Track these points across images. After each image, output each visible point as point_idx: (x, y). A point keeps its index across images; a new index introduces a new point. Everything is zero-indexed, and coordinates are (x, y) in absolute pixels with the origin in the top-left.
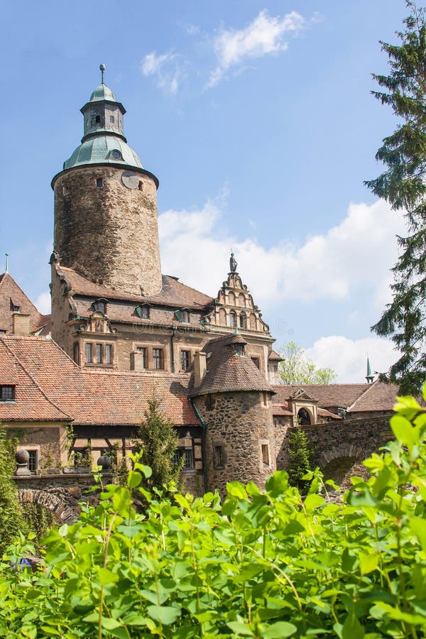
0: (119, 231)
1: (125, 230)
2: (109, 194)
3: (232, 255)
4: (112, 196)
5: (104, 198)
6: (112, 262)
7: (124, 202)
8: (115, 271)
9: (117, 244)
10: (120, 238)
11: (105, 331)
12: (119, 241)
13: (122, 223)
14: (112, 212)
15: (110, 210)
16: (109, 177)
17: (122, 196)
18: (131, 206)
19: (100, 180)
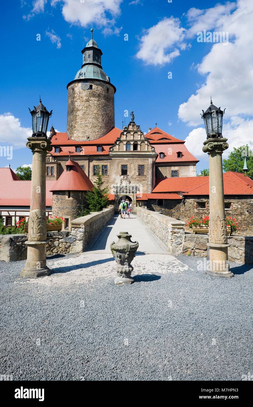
0: (78, 112)
1: (81, 111)
2: (75, 95)
3: (133, 112)
4: (76, 96)
5: (73, 98)
6: (75, 127)
7: (81, 97)
8: (75, 131)
9: (77, 118)
10: (79, 115)
11: (51, 161)
12: (78, 116)
13: (80, 108)
14: (76, 104)
15: (76, 103)
16: (76, 87)
17: (80, 95)
18: (85, 98)
19: (73, 89)
